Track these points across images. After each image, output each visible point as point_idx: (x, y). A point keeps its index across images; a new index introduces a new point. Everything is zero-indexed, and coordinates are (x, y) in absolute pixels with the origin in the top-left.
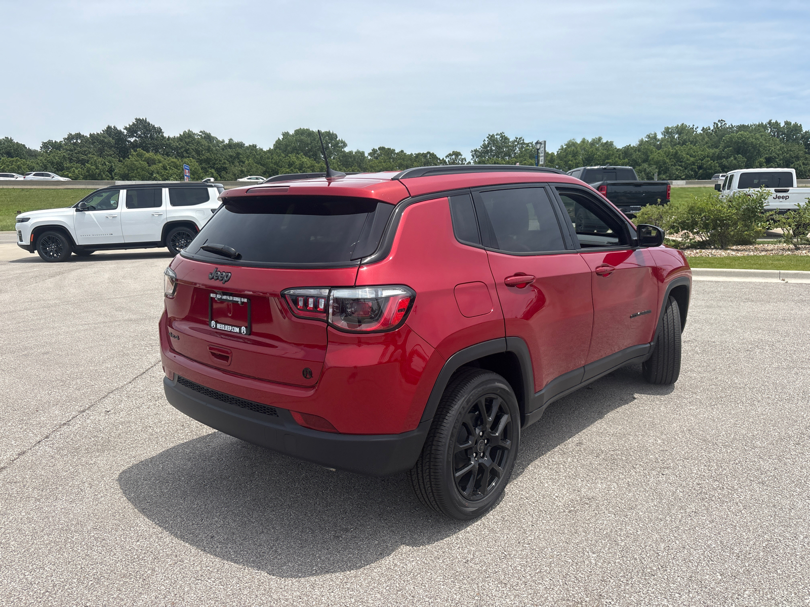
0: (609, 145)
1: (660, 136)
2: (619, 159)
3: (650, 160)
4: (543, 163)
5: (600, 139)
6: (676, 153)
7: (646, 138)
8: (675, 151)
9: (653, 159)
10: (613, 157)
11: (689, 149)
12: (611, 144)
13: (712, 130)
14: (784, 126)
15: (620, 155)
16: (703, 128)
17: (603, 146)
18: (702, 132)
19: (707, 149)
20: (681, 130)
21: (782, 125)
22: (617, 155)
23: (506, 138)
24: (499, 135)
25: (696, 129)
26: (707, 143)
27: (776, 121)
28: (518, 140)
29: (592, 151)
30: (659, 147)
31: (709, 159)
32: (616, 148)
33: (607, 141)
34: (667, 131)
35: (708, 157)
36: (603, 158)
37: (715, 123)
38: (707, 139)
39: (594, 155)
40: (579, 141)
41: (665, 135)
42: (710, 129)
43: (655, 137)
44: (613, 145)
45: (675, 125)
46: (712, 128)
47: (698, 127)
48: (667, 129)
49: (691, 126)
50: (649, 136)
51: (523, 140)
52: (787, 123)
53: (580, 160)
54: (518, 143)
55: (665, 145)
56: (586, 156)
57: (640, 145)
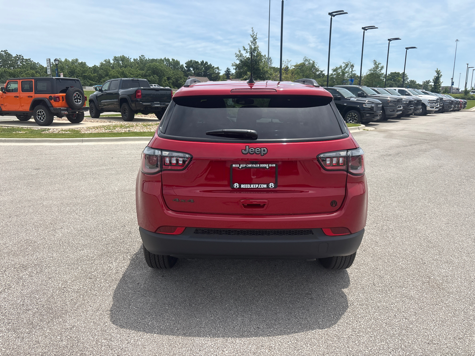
0: (83, 65)
1: (112, 62)
2: (91, 73)
3: (110, 75)
4: (50, 73)
5: (77, 60)
6: (123, 72)
7: (104, 62)
8: (122, 71)
9: (111, 74)
10: (88, 72)
11: (129, 70)
12: (85, 64)
13: (139, 60)
14: (172, 61)
15: (91, 71)
16: (134, 59)
17: (80, 65)
18: (134, 61)
19: (139, 71)
20: (123, 59)
21: (171, 60)
22: (90, 71)
23: (9, 55)
24: (3, 52)
25: (130, 59)
26: (138, 67)
27: (168, 58)
28: (18, 56)
29: (73, 67)
30: (113, 68)
31: (141, 76)
32: (88, 67)
33: (82, 62)
34: (115, 59)
35: (140, 75)
36: (81, 72)
37: (140, 57)
38: (137, 65)
39: (75, 70)
40: (63, 60)
41: (114, 61)
42: (137, 60)
43: (109, 62)
44: (86, 64)
45: (120, 56)
46: (138, 59)
47: (131, 58)
48: (115, 58)
49: (128, 57)
50: (105, 61)
51: (23, 57)
52: (173, 60)
53: (66, 73)
54: (19, 58)
55: (116, 67)
56: (70, 70)
57: (101, 66)
